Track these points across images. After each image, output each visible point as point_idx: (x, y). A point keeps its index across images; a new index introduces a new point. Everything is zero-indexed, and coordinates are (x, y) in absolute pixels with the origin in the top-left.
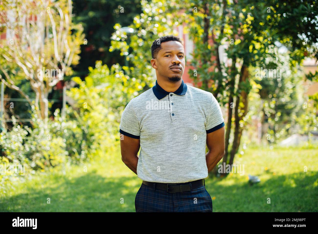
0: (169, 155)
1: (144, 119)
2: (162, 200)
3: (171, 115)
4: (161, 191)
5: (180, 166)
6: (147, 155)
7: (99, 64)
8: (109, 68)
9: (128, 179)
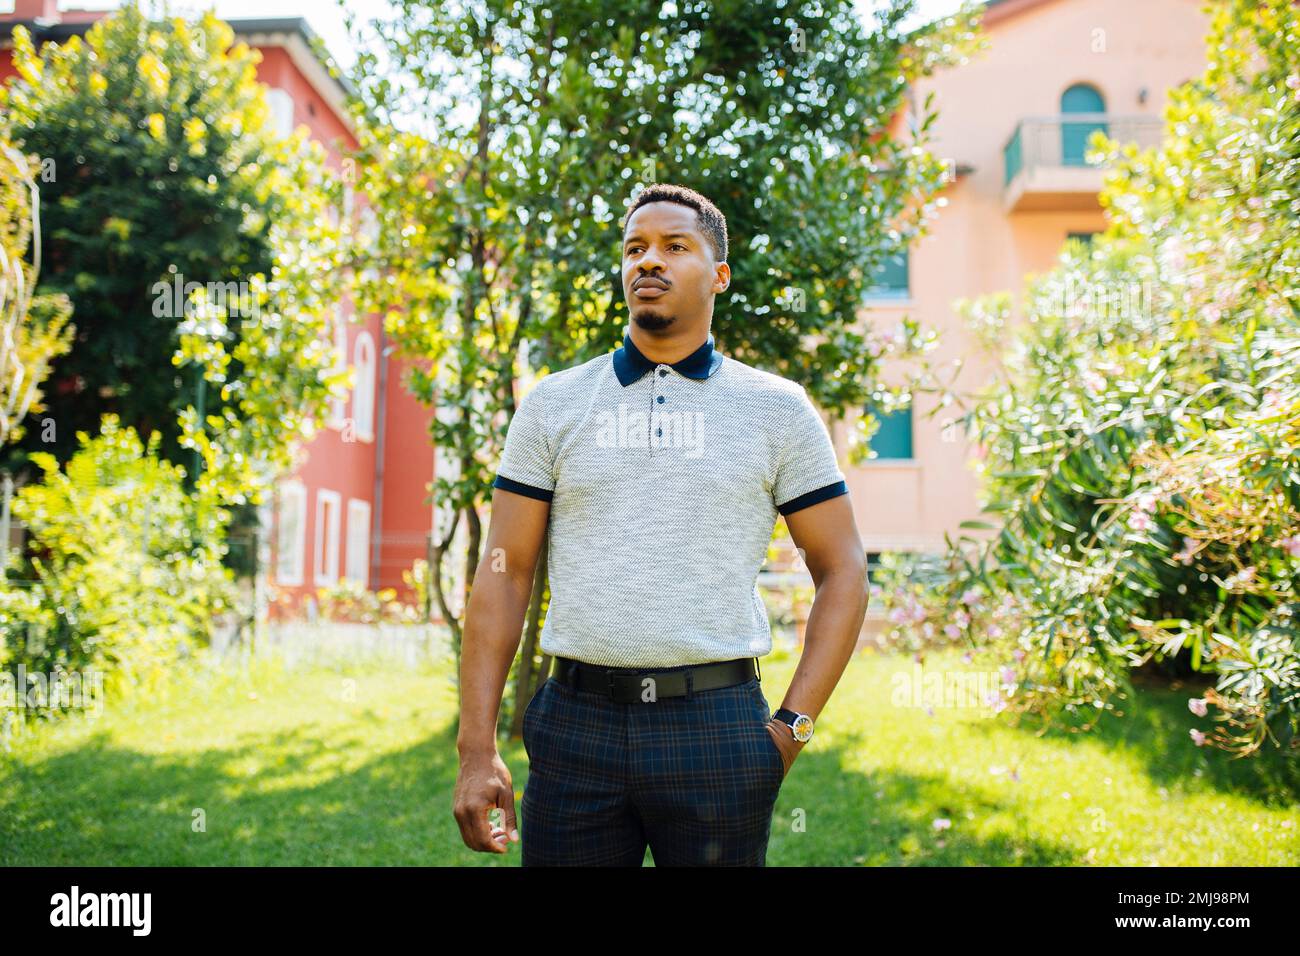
2: (593, 727)
4: (593, 696)
7: (110, 422)
8: (144, 439)
9: (229, 755)
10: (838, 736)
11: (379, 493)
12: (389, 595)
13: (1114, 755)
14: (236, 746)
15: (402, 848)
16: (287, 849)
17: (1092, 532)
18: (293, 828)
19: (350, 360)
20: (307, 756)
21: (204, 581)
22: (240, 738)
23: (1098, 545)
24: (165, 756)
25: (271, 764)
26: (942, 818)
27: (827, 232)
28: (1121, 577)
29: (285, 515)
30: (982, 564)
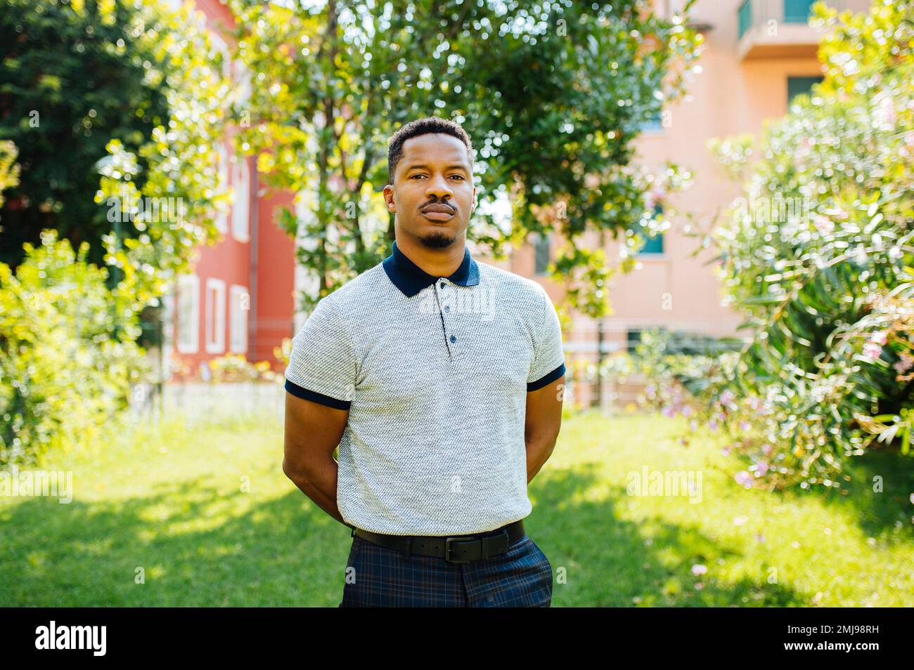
0: (449, 453)
1: (373, 351)
2: (429, 586)
3: (449, 341)
4: (427, 559)
5: (483, 484)
6: (379, 456)
7: (49, 236)
8: (76, 247)
9: (147, 503)
10: (612, 489)
11: (254, 280)
12: (263, 366)
13: (831, 508)
14: (151, 493)
15: (281, 589)
16: (193, 588)
17: (827, 351)
18: (197, 569)
19: (230, 182)
20: (205, 503)
21: (123, 358)
22: (154, 487)
23: (832, 360)
24: (99, 504)
25: (178, 510)
26: (699, 564)
27: (608, 96)
28: (850, 387)
29: (184, 299)
30: (735, 371)
